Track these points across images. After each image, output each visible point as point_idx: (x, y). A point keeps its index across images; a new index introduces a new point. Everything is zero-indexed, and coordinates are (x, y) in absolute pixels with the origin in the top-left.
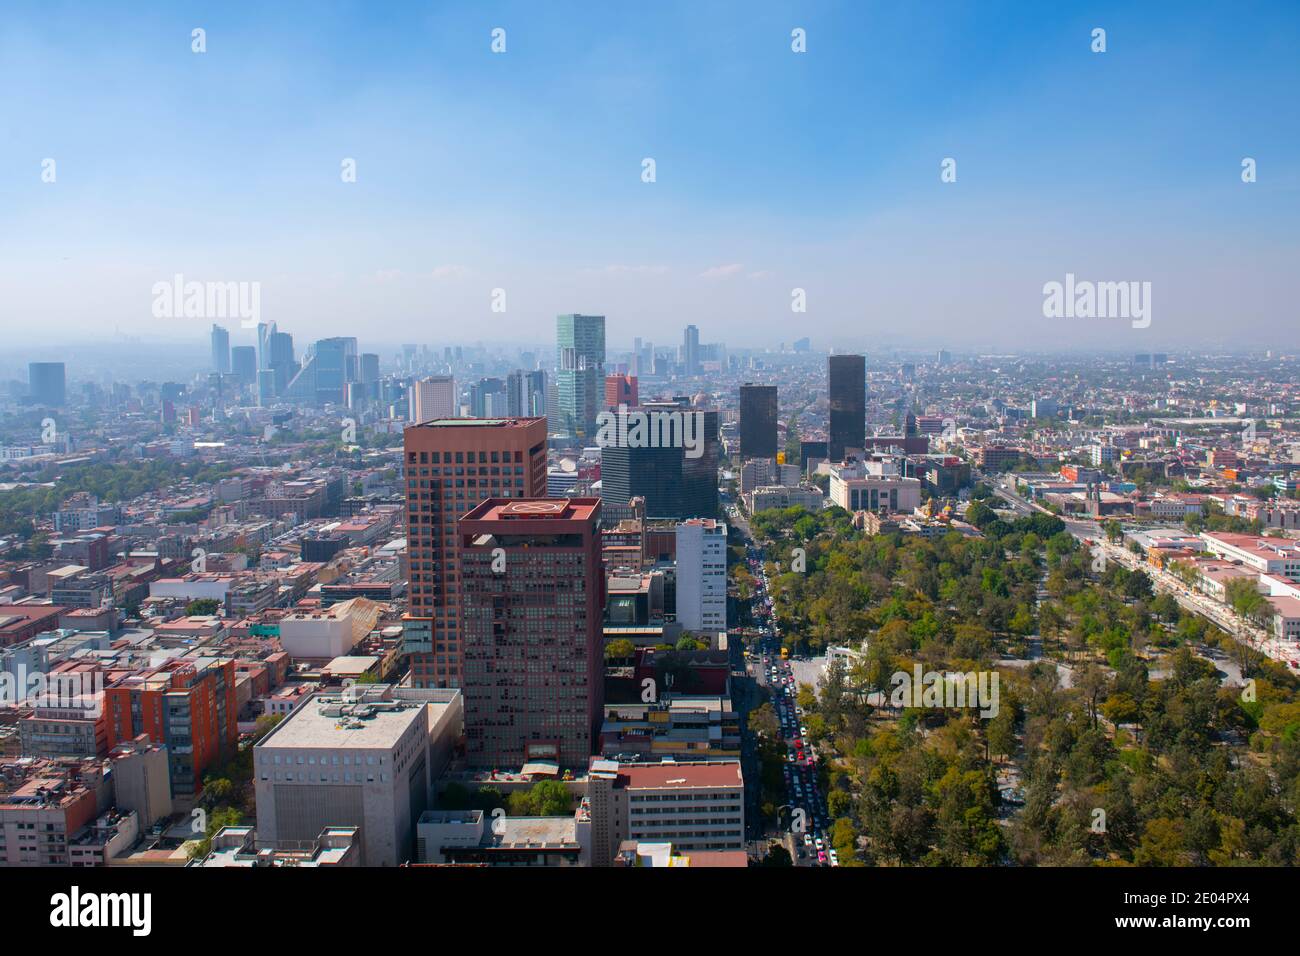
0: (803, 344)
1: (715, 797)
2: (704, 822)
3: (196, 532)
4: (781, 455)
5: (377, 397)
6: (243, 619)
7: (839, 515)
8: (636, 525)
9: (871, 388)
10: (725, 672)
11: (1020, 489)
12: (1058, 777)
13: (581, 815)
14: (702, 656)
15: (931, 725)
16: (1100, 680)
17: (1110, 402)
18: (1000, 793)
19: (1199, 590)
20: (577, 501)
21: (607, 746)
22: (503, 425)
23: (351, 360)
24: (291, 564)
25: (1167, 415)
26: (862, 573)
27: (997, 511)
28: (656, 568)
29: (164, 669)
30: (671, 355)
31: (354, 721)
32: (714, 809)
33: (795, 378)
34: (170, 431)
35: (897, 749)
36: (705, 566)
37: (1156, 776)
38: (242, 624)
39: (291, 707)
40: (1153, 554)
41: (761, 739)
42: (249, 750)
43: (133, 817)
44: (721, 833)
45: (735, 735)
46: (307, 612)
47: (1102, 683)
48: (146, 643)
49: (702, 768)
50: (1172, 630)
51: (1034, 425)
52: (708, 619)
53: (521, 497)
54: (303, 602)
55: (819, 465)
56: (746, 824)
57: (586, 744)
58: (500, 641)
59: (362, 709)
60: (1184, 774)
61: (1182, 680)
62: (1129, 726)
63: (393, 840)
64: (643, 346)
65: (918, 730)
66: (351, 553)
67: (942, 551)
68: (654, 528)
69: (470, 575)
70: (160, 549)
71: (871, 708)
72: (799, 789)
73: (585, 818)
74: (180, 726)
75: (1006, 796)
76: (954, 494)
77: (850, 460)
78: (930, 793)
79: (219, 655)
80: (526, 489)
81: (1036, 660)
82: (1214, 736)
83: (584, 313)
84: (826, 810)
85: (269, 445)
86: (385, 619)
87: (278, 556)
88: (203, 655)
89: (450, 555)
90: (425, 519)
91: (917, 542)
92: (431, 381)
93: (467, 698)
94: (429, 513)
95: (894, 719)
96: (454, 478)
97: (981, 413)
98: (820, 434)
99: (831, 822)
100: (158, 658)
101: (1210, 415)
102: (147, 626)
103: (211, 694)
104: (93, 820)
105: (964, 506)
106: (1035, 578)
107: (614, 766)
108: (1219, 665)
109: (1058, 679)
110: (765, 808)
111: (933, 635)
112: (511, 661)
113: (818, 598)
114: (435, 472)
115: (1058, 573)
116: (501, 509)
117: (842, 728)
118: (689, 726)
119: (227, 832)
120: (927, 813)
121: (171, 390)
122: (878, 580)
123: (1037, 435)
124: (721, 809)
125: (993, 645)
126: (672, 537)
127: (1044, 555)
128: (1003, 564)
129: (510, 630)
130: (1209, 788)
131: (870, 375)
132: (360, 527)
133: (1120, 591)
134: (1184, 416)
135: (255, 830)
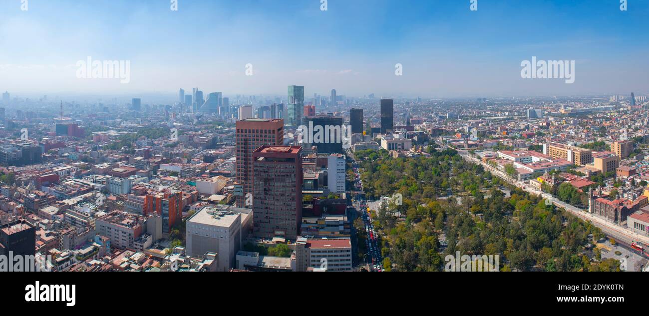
0: (372, 95)
1: (341, 251)
2: (337, 260)
3: (173, 151)
4: (364, 132)
5: (228, 111)
6: (185, 178)
7: (385, 152)
8: (314, 156)
9: (395, 110)
10: (345, 206)
11: (443, 141)
12: (458, 235)
13: (293, 257)
14: (337, 201)
15: (416, 222)
16: (470, 201)
17: (470, 113)
18: (440, 243)
19: (497, 169)
20: (293, 147)
21: (303, 232)
22: (268, 121)
23: (220, 99)
24: (200, 163)
25: (487, 116)
26: (393, 171)
27: (437, 149)
28: (321, 170)
29: (162, 191)
30: (327, 99)
31: (217, 216)
32: (341, 256)
33: (369, 107)
34: (167, 119)
35: (405, 231)
36: (338, 170)
37: (487, 230)
38: (185, 180)
39: (198, 209)
40: (484, 159)
41: (358, 230)
42: (185, 221)
43: (151, 237)
44: (343, 265)
45: (349, 229)
46: (204, 179)
47: (470, 202)
48: (158, 183)
49: (337, 241)
50: (490, 182)
51: (447, 121)
52: (339, 188)
53: (274, 145)
54: (203, 175)
55: (378, 135)
56: (353, 261)
57: (295, 232)
58: (266, 194)
59: (220, 213)
60: (496, 228)
61: (494, 197)
62: (479, 215)
63: (228, 260)
64: (317, 96)
65: (412, 224)
66: (218, 161)
67: (419, 163)
68: (320, 157)
69: (257, 171)
70: (163, 155)
71: (396, 218)
72: (371, 248)
73: (294, 258)
74: (166, 210)
75: (442, 244)
76: (423, 144)
77: (388, 133)
78: (417, 246)
79: (178, 189)
80: (276, 142)
81: (450, 196)
82: (503, 214)
83: (297, 85)
84: (381, 255)
85: (195, 125)
86: (228, 183)
87: (196, 160)
88: (173, 189)
89: (250, 163)
90: (242, 151)
91: (411, 160)
92: (245, 106)
93: (254, 212)
94: (243, 149)
95: (404, 221)
96: (252, 138)
97: (431, 117)
98: (378, 125)
99: (383, 259)
100: (161, 188)
101: (499, 116)
102: (159, 178)
103: (175, 202)
104: (140, 235)
105: (426, 147)
106: (449, 169)
107: (305, 240)
108: (503, 191)
109: (457, 202)
110: (359, 255)
111: (416, 191)
112: (269, 201)
113: (377, 180)
114: (246, 136)
115: (456, 168)
116: (267, 149)
117: (386, 225)
118: (332, 226)
119: (177, 248)
120: (416, 253)
121: (168, 107)
122: (398, 173)
123: (448, 124)
124: (343, 256)
125: (436, 193)
126: (326, 160)
127: (451, 162)
128: (439, 166)
129: (269, 190)
130: (503, 231)
131: (395, 105)
132: (222, 153)
133: (475, 171)
134: (491, 117)
135: (185, 249)
